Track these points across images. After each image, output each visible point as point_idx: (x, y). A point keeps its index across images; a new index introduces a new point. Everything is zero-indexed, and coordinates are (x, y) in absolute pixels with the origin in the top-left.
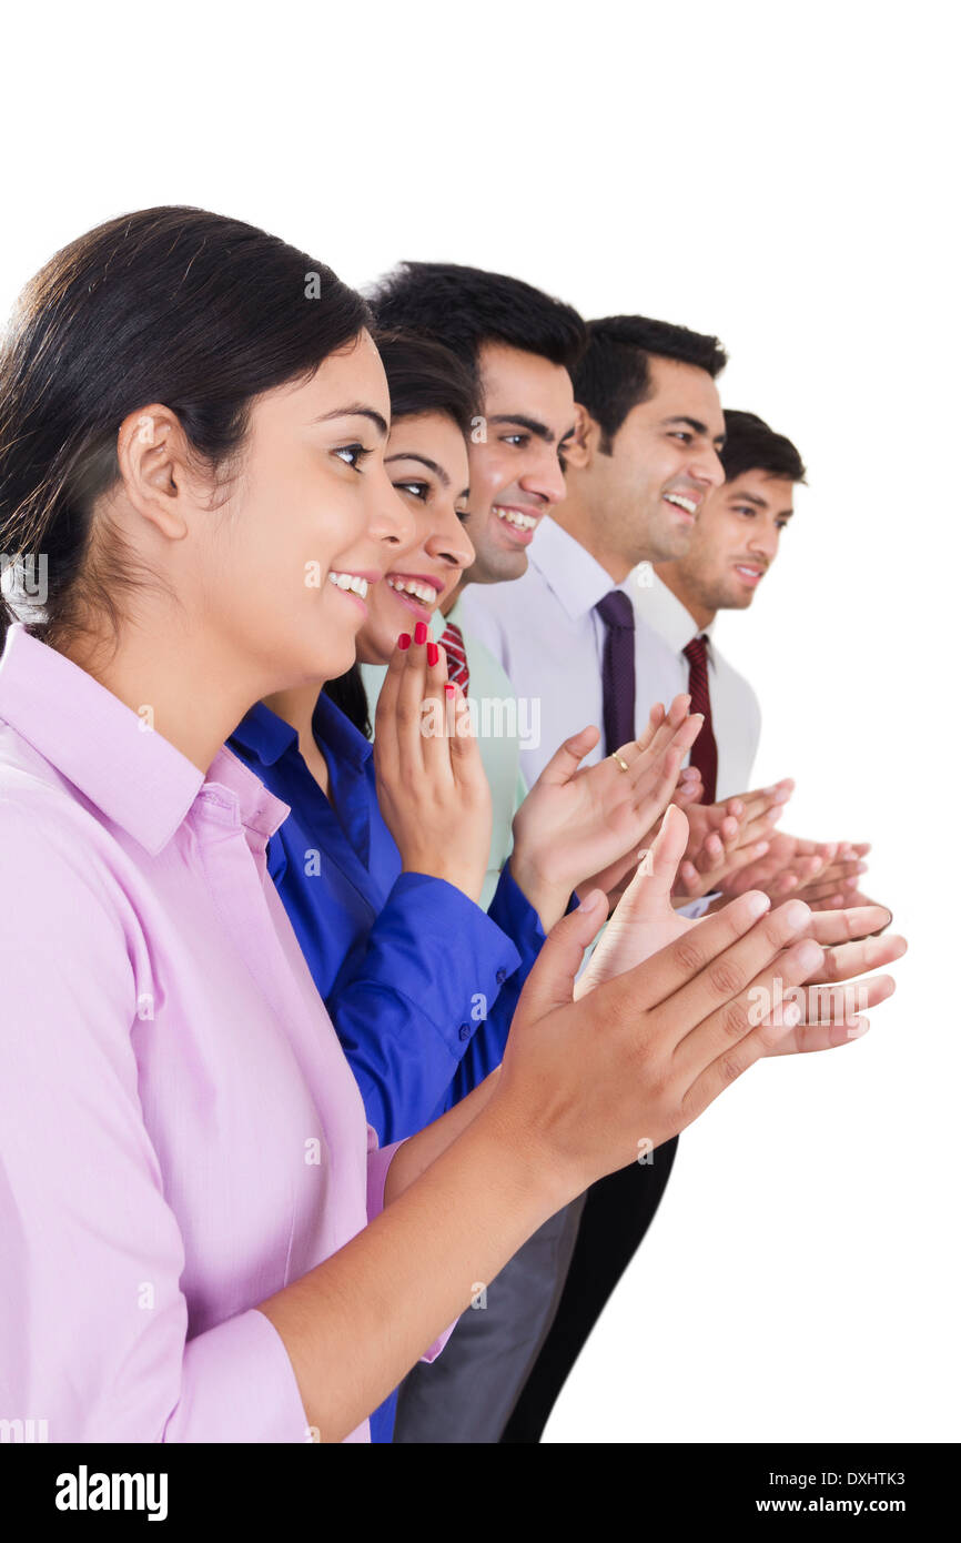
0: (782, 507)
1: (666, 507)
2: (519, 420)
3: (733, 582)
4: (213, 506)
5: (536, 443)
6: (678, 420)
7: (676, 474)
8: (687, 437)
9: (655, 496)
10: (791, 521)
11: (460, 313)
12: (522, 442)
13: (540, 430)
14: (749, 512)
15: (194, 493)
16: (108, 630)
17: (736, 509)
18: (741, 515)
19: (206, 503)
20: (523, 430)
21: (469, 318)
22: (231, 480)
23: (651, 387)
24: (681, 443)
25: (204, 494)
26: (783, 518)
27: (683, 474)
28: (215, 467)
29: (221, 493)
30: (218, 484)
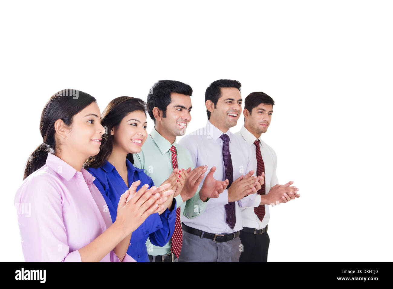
0: (270, 110)
1: (228, 116)
2: (179, 106)
3: (261, 127)
4: (70, 132)
5: (184, 110)
6: (227, 99)
7: (229, 109)
8: (230, 102)
9: (225, 115)
10: (273, 113)
11: (166, 89)
12: (180, 110)
13: (184, 107)
14: (261, 112)
15: (67, 131)
16: (60, 152)
17: (259, 112)
18: (260, 113)
19: (68, 132)
20: (180, 108)
21: (168, 89)
22: (71, 128)
23: (221, 94)
24: (229, 103)
25: (68, 131)
26: (270, 113)
27: (231, 109)
28: (69, 127)
29: (70, 130)
30: (69, 129)
